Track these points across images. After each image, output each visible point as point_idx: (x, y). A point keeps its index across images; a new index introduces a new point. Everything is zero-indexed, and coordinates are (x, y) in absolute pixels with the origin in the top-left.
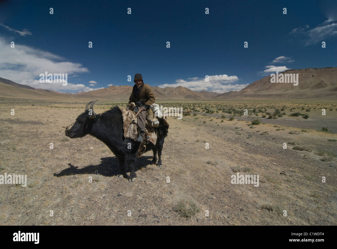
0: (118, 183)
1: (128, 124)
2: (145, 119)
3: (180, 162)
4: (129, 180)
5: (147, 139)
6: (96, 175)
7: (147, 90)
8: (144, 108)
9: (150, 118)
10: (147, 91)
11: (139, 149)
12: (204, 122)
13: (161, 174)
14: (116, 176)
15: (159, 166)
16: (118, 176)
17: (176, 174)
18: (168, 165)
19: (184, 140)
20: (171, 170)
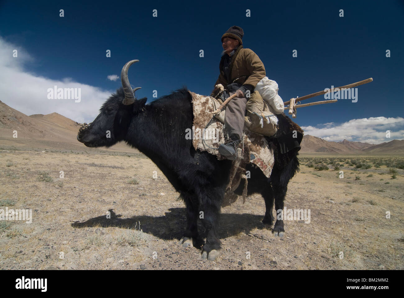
0: (175, 257)
1: (205, 121)
2: (243, 113)
3: (327, 231)
4: (202, 253)
5: (248, 159)
6: (135, 231)
7: (248, 55)
8: (242, 93)
9: (258, 109)
10: (248, 57)
11: (231, 183)
12: (356, 177)
13: (283, 251)
14: (179, 240)
15: (277, 233)
16: (182, 240)
17: (322, 257)
18: (299, 235)
19: (325, 197)
20: (309, 246)
